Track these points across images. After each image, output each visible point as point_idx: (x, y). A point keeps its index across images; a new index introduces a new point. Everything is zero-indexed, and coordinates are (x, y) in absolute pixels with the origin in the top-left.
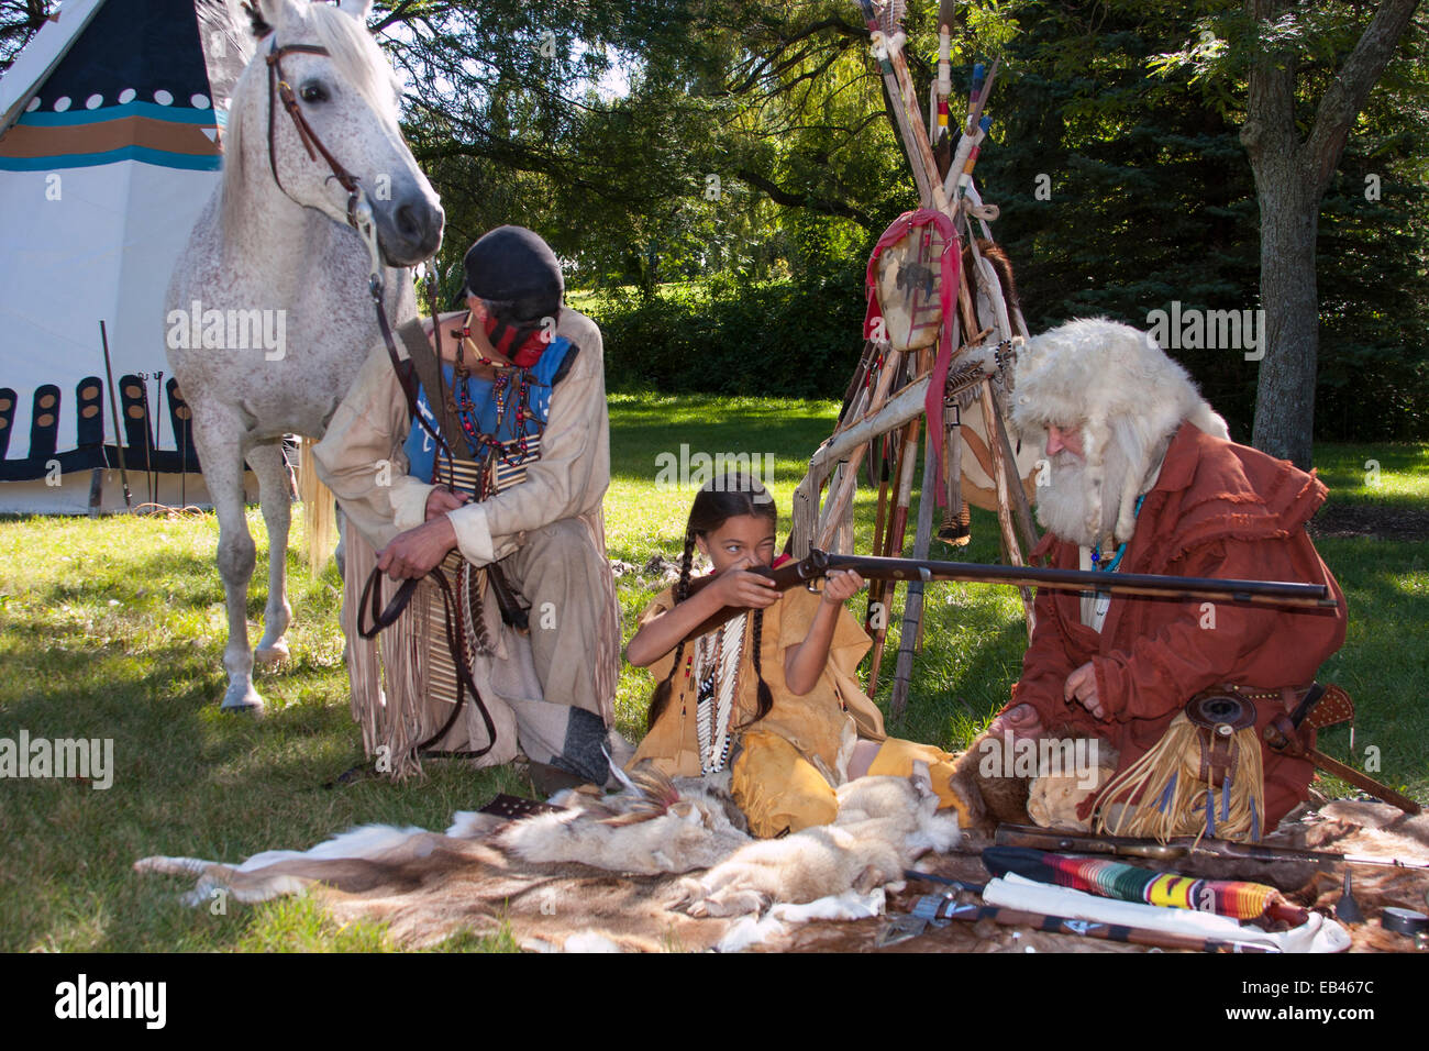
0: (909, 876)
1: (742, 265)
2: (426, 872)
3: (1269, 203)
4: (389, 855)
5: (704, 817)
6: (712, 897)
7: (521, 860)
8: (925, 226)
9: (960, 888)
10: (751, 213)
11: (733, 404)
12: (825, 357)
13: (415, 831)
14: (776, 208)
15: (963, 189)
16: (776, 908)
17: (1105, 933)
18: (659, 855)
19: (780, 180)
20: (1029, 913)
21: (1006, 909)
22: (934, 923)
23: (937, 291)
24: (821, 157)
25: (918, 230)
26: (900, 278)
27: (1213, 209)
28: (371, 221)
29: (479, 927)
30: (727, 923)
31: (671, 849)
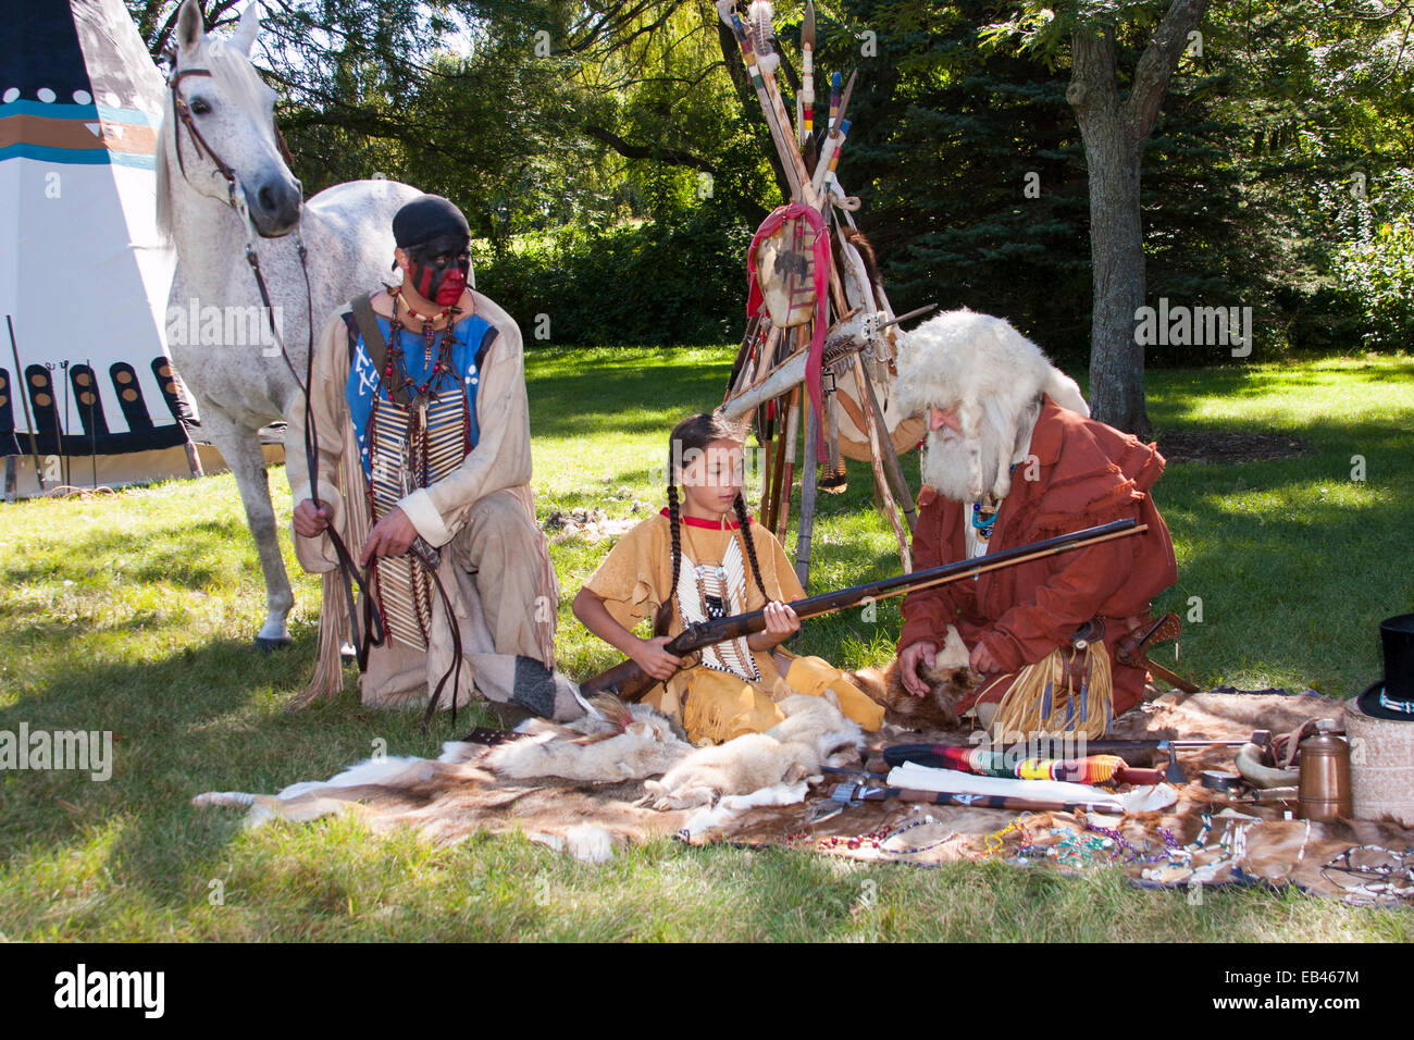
0: (825, 771)
1: (595, 219)
2: (434, 790)
3: (1095, 157)
4: (397, 781)
5: (656, 732)
6: (672, 794)
7: (507, 777)
8: (798, 218)
9: (868, 776)
10: (598, 166)
11: (591, 355)
12: (677, 305)
13: (413, 760)
14: (623, 160)
15: (828, 184)
16: (724, 800)
17: (986, 803)
18: (622, 765)
19: (624, 132)
20: (924, 791)
21: (906, 789)
22: (852, 804)
23: (811, 275)
24: (663, 109)
25: (791, 223)
26: (778, 264)
27: (1044, 153)
28: (244, 203)
29: (493, 828)
30: (686, 813)
31: (632, 759)
